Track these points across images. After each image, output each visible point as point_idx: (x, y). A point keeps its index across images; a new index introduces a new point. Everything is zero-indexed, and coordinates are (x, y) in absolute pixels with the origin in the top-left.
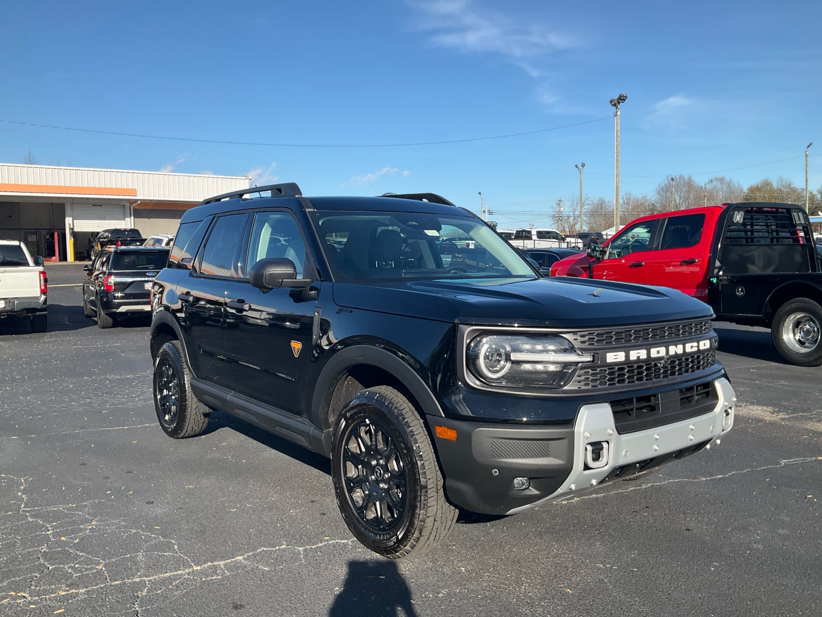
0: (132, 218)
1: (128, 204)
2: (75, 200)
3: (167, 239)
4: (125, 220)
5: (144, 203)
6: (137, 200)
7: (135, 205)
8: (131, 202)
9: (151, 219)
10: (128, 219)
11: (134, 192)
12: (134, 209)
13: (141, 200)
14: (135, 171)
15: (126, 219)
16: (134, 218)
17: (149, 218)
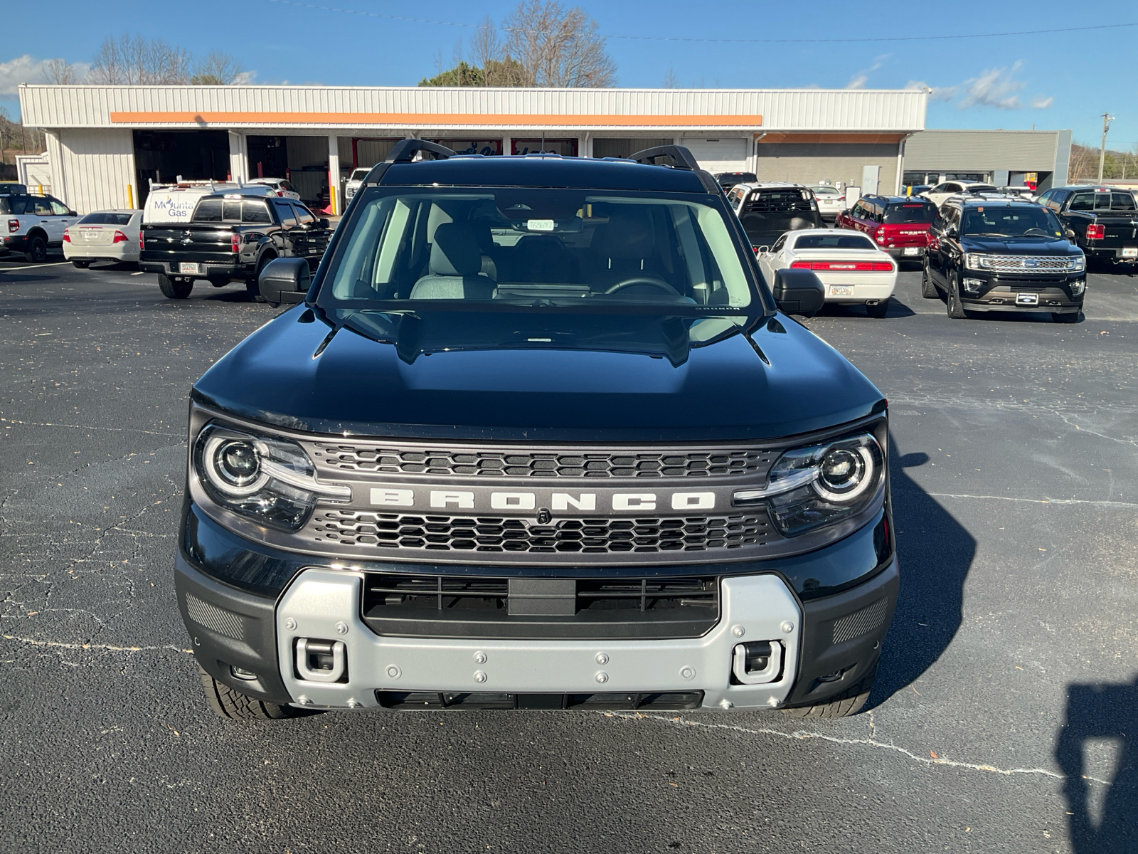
0: (755, 156)
1: (752, 138)
2: (686, 135)
3: (749, 190)
4: (745, 159)
5: (772, 134)
6: (763, 131)
7: (760, 138)
8: (756, 134)
9: (780, 158)
10: (750, 159)
11: (759, 119)
12: (759, 144)
13: (767, 131)
14: (763, 90)
15: (748, 158)
16: (758, 156)
17: (777, 156)
